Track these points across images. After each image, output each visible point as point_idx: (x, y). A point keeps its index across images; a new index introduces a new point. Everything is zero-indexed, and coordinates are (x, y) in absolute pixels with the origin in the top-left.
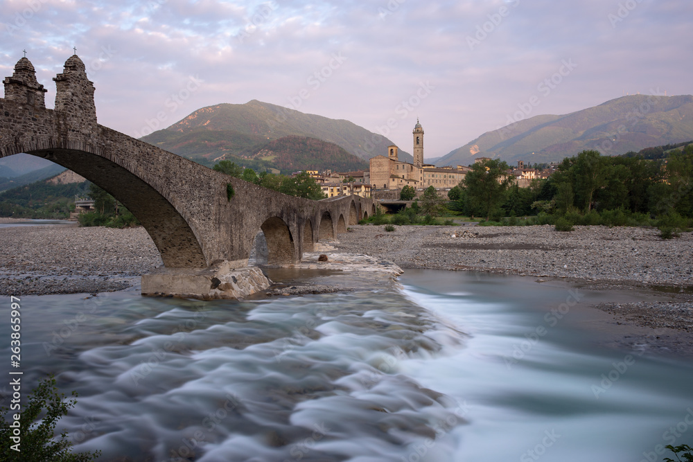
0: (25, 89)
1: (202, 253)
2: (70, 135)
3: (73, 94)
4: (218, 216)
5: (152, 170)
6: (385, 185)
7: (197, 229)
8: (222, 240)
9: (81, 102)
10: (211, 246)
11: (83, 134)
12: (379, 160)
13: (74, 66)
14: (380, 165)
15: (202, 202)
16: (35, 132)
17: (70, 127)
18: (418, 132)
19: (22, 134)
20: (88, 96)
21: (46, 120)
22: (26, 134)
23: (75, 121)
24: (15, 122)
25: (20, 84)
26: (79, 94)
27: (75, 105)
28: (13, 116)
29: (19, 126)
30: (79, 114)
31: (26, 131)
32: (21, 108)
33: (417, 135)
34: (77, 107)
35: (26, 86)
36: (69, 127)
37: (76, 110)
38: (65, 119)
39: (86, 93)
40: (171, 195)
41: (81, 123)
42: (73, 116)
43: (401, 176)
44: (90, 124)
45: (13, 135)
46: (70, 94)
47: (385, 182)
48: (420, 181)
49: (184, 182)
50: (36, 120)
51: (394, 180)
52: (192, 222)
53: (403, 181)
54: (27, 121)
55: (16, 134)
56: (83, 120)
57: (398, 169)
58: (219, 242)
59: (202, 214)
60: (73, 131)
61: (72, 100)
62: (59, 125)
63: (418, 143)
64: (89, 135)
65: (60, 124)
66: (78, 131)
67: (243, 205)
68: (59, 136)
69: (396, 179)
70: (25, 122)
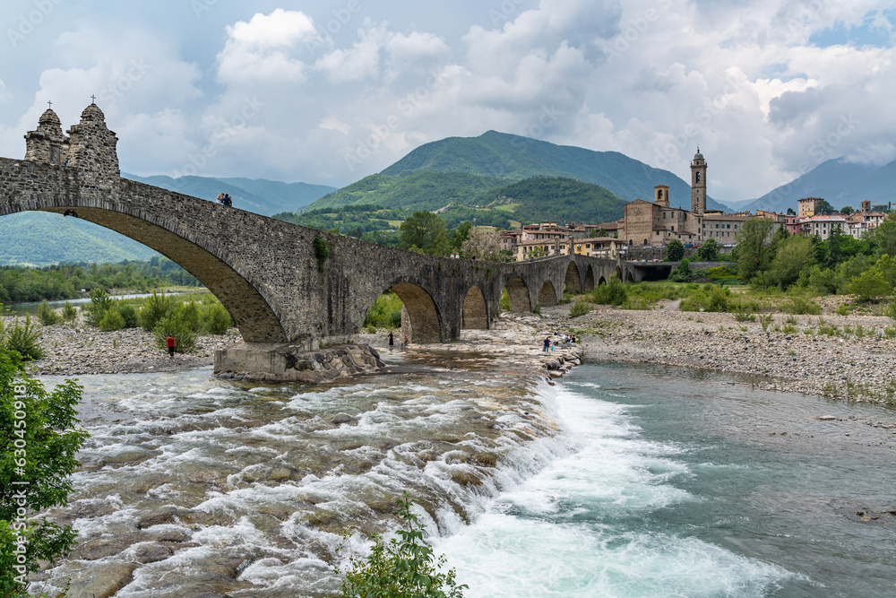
0: (47, 143)
1: (280, 325)
2: (83, 192)
3: (87, 147)
4: (306, 282)
5: (202, 227)
6: (646, 240)
7: (271, 296)
8: (313, 309)
9: (99, 154)
10: (294, 317)
11: (101, 190)
12: (638, 206)
13: (90, 116)
14: (638, 213)
15: (280, 264)
16: (35, 190)
17: (83, 182)
18: (699, 166)
19: (19, 192)
20: (107, 148)
21: (50, 176)
22: (23, 192)
23: (88, 176)
24: (10, 180)
25: (41, 138)
26: (95, 145)
27: (90, 158)
28: (7, 174)
29: (15, 184)
30: (94, 168)
31: (23, 189)
32: (17, 165)
33: (697, 170)
34: (92, 161)
35: (48, 139)
36: (80, 182)
37: (91, 163)
38: (75, 175)
39: (105, 144)
40: (231, 256)
41: (98, 178)
42: (86, 170)
43: (669, 226)
44: (111, 179)
45: (6, 194)
46: (83, 146)
47: (646, 236)
48: (697, 234)
49: (251, 240)
50: (36, 177)
51: (658, 234)
52: (263, 288)
53: (672, 235)
54: (26, 179)
55: (10, 193)
56: (100, 175)
57: (664, 218)
58: (308, 313)
59: (280, 279)
60: (87, 187)
61: (86, 154)
62: (67, 182)
63: (697, 180)
64: (109, 191)
65: (69, 180)
66: (94, 187)
67: (349, 268)
68: (68, 192)
69: (661, 233)
70: (22, 180)
